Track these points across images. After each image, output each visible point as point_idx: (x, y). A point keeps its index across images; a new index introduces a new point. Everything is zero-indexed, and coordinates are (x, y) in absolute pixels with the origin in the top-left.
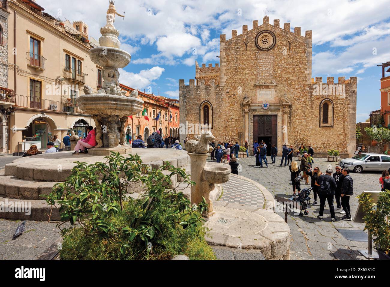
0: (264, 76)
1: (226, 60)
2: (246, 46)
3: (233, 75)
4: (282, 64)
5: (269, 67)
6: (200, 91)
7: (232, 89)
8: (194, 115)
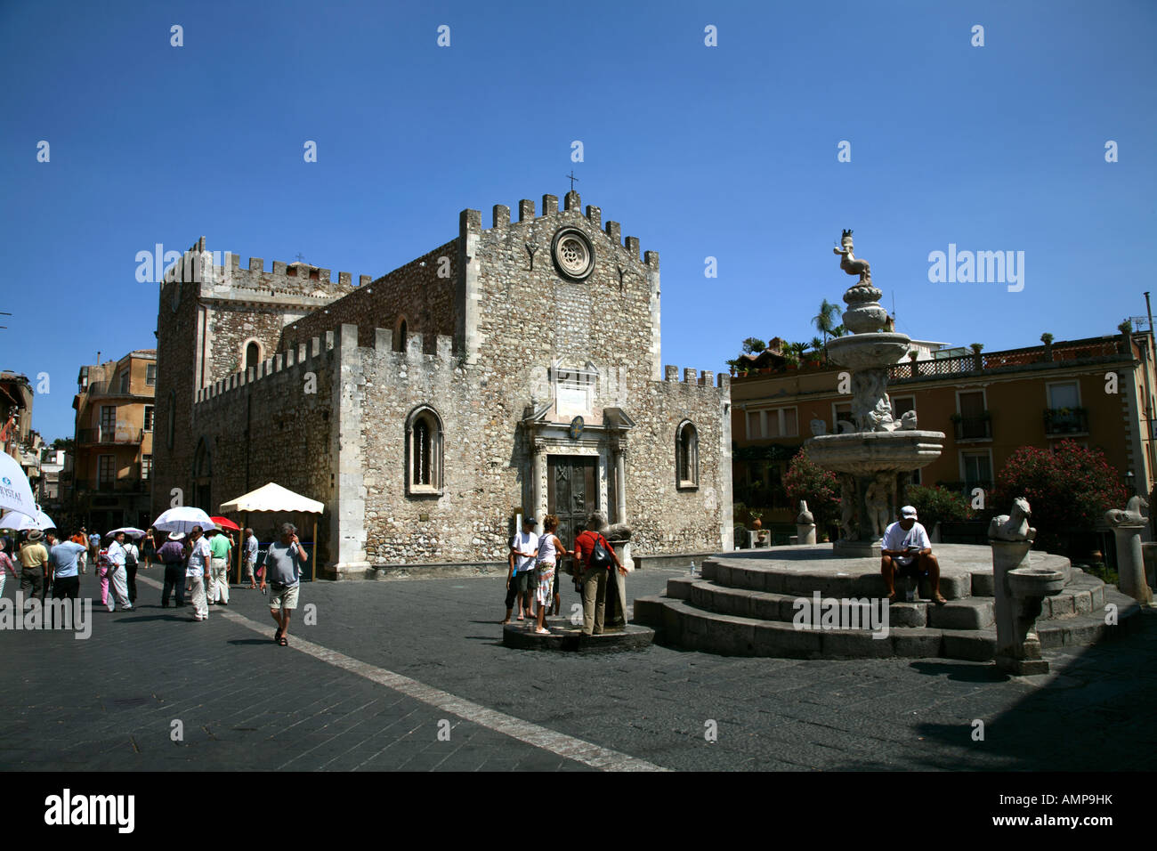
0: (569, 347)
1: (481, 286)
2: (532, 258)
3: (498, 332)
4: (607, 321)
5: (581, 325)
6: (406, 372)
7: (495, 373)
8: (387, 449)
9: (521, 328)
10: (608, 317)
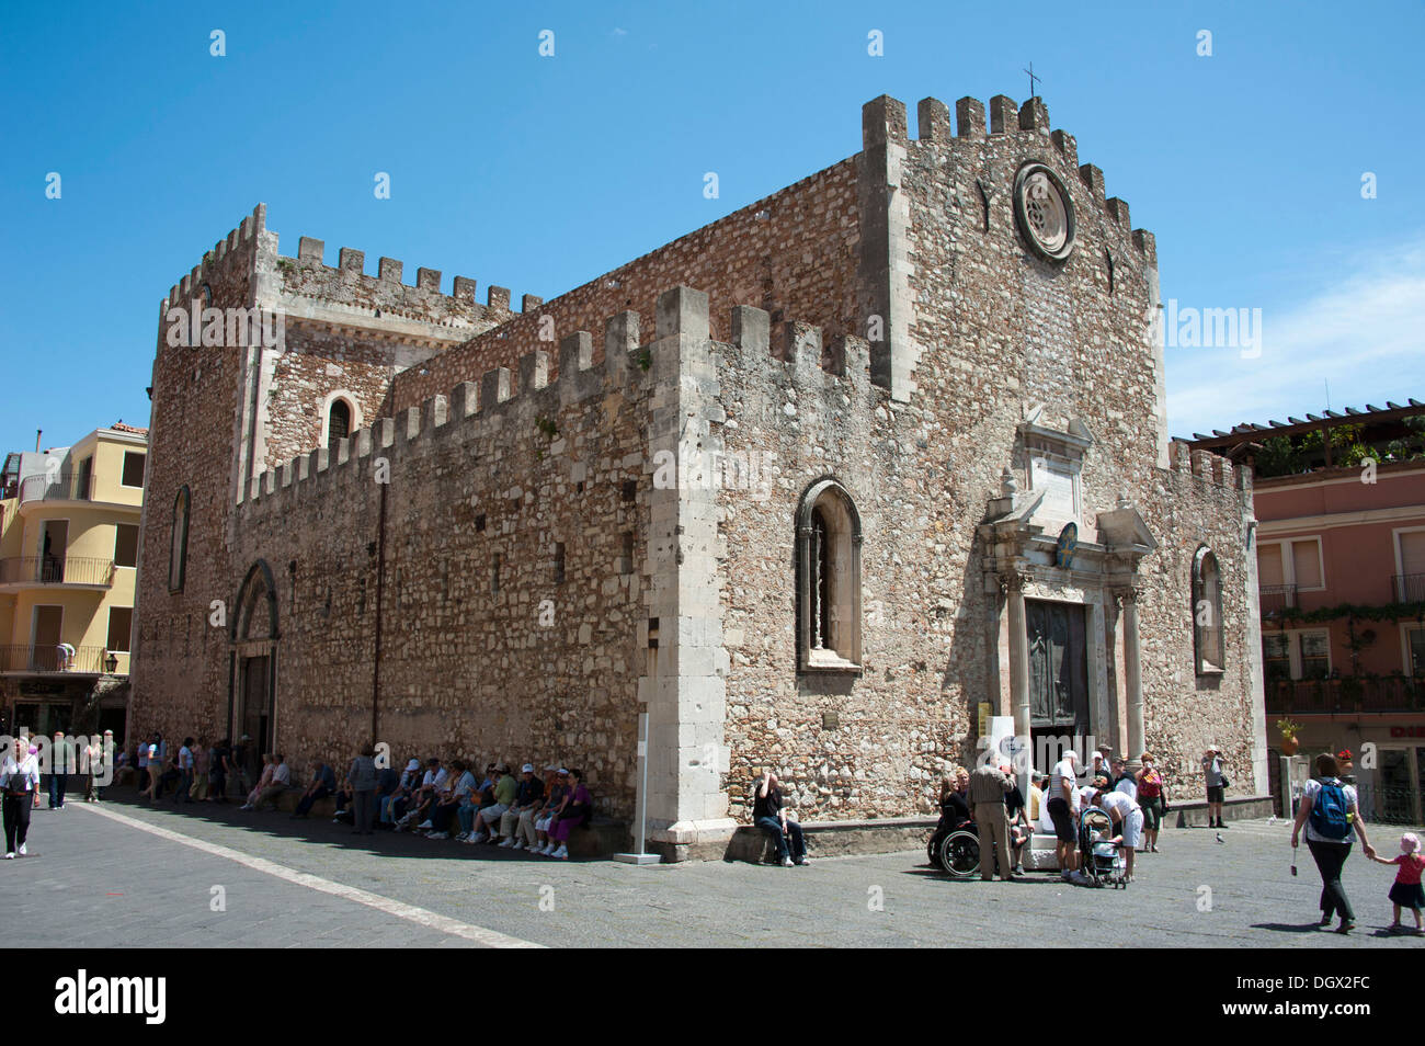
1: (911, 247)
2: (986, 208)
3: (941, 343)
4: (1096, 346)
5: (1060, 347)
7: (938, 425)
8: (764, 567)
9: (975, 342)
10: (1097, 340)
